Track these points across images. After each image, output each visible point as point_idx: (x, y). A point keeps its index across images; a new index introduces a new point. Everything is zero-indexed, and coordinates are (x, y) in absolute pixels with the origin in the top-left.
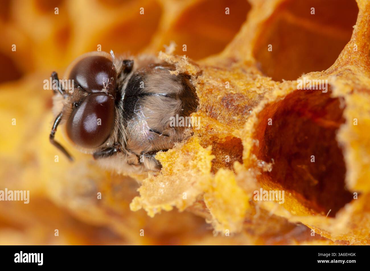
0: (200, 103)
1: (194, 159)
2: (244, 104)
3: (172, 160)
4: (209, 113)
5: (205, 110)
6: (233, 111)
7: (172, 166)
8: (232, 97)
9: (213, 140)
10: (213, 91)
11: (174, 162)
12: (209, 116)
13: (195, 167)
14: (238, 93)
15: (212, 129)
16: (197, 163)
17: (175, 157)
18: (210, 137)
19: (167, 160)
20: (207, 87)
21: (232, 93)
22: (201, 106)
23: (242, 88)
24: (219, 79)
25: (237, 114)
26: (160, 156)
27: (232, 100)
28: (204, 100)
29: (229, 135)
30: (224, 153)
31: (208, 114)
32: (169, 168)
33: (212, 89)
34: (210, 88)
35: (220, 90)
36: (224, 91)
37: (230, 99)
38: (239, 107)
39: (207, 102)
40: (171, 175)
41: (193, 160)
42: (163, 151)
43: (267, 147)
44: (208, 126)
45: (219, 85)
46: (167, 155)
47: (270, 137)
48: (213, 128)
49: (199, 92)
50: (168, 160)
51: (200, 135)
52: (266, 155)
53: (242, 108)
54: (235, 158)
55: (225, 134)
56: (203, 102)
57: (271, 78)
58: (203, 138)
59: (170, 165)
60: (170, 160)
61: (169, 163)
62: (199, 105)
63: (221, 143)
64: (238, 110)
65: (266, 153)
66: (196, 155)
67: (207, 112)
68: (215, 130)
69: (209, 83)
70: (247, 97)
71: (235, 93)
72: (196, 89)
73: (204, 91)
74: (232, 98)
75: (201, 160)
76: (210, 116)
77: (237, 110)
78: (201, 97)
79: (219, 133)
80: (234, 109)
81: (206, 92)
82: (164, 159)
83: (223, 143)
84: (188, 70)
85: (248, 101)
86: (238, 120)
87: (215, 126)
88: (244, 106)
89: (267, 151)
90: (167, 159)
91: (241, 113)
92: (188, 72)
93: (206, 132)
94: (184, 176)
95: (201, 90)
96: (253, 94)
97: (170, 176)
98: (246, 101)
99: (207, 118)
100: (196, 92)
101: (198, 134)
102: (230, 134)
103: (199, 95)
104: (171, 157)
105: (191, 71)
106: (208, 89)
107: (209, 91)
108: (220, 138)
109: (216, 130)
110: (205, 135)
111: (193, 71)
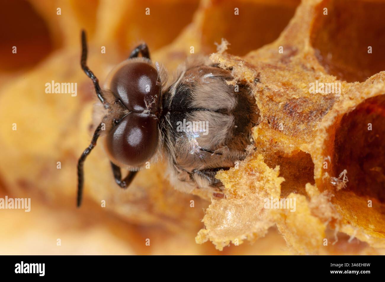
0: (261, 114)
1: (260, 179)
2: (309, 110)
3: (235, 180)
4: (272, 124)
5: (267, 122)
6: (298, 119)
7: (236, 187)
8: (295, 102)
9: (278, 155)
10: (274, 97)
11: (237, 182)
12: (272, 128)
13: (262, 189)
14: (301, 97)
15: (276, 142)
16: (264, 184)
17: (238, 177)
18: (275, 152)
19: (229, 181)
20: (267, 93)
21: (294, 98)
22: (262, 118)
23: (306, 91)
24: (279, 84)
25: (302, 122)
26: (221, 176)
27: (295, 106)
28: (265, 111)
29: (296, 149)
30: (291, 167)
31: (270, 125)
32: (232, 189)
33: (272, 96)
34: (270, 95)
35: (282, 96)
36: (286, 96)
37: (293, 105)
38: (304, 113)
39: (268, 112)
40: (235, 197)
41: (259, 181)
42: (224, 170)
43: (337, 155)
44: (273, 139)
45: (279, 91)
46: (229, 174)
47: (339, 143)
48: (278, 141)
49: (259, 103)
50: (231, 181)
51: (264, 150)
52: (337, 164)
53: (307, 114)
54: (303, 171)
55: (291, 148)
56: (264, 113)
57: (335, 78)
58: (268, 153)
59: (233, 186)
60: (233, 180)
61: (232, 184)
62: (260, 116)
63: (288, 157)
64: (303, 117)
65: (337, 161)
66: (262, 175)
67: (269, 123)
68: (280, 144)
69: (269, 88)
70: (311, 101)
71: (297, 98)
72: (257, 99)
73: (264, 99)
74: (295, 104)
75: (268, 181)
76: (274, 127)
77: (301, 117)
78: (262, 107)
79: (285, 146)
80: (298, 117)
81: (266, 100)
82: (226, 179)
83: (289, 158)
84: (245, 77)
85: (313, 106)
86: (304, 130)
87: (280, 139)
88: (309, 111)
89: (338, 159)
90: (229, 179)
91: (307, 120)
92: (245, 79)
93: (270, 147)
94: (250, 199)
95: (261, 99)
96: (317, 96)
97: (235, 199)
98: (310, 105)
99: (271, 131)
100: (256, 103)
101: (262, 148)
102: (297, 147)
103: (260, 106)
104: (234, 177)
105: (248, 78)
106: (268, 96)
107: (269, 98)
108: (286, 152)
109: (282, 144)
110: (270, 150)
111: (251, 78)
